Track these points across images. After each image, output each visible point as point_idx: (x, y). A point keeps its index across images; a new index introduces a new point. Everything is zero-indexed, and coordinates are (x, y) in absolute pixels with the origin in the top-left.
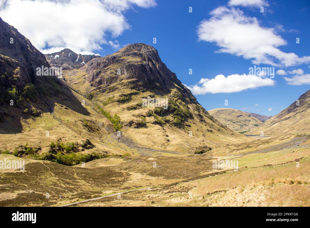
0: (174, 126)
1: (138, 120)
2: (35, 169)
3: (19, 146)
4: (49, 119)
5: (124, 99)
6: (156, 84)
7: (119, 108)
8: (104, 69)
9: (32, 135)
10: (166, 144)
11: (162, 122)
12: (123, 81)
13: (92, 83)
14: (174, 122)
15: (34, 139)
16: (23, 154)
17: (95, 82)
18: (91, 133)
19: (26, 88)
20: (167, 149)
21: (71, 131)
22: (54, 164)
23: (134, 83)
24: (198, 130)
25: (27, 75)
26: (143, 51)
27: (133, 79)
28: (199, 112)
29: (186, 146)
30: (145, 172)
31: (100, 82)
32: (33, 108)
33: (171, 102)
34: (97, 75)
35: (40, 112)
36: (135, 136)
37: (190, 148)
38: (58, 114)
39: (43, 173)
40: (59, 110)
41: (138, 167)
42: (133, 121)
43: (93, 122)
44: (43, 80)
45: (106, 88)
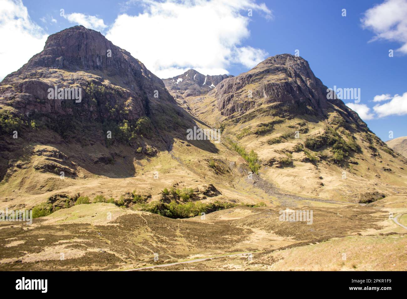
0: (334, 164)
1: (282, 157)
2: (130, 222)
3: (126, 193)
4: (166, 160)
5: (263, 130)
6: (308, 107)
7: (257, 142)
8: (237, 92)
9: (144, 179)
10: (318, 190)
11: (315, 159)
12: (261, 106)
13: (223, 111)
14: (333, 158)
15: (144, 184)
16: (130, 202)
17: (226, 109)
18: (218, 176)
19: (139, 122)
20: (320, 196)
21: (192, 173)
22: (154, 216)
23: (276, 108)
24: (369, 169)
25: (140, 107)
26: (289, 64)
27: (275, 103)
28: (371, 143)
29: (347, 192)
30: (272, 230)
31: (233, 110)
32: (148, 146)
33: (329, 131)
34: (229, 100)
35: (156, 151)
36: (276, 179)
37: (353, 194)
38: (178, 153)
39: (138, 228)
40: (179, 147)
41: (265, 222)
42: (275, 159)
43: (223, 162)
44: (159, 111)
45: (240, 117)
